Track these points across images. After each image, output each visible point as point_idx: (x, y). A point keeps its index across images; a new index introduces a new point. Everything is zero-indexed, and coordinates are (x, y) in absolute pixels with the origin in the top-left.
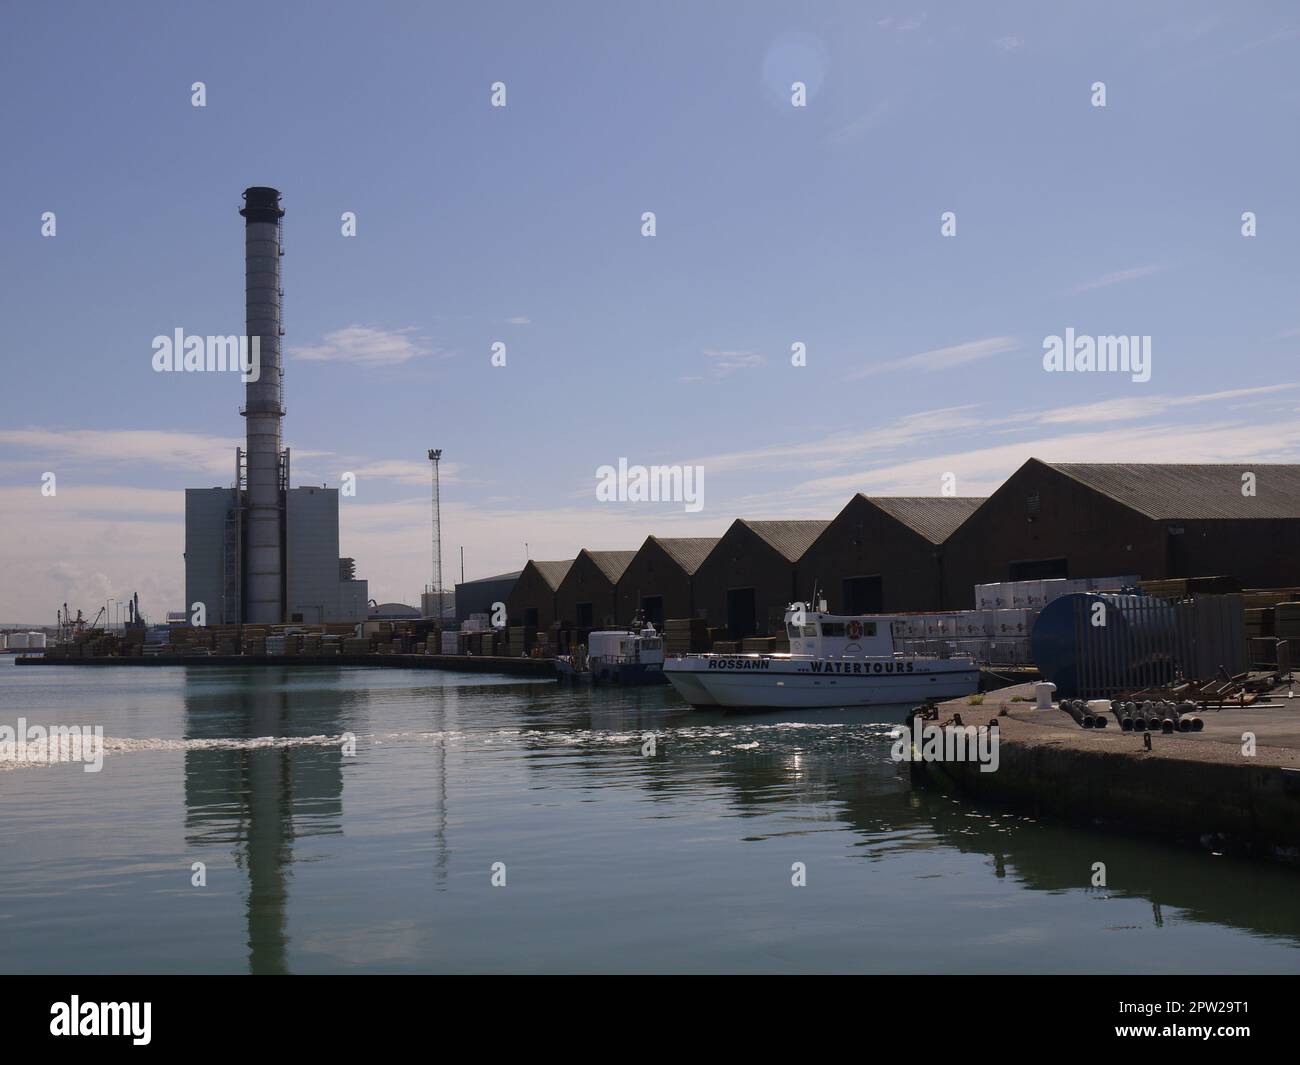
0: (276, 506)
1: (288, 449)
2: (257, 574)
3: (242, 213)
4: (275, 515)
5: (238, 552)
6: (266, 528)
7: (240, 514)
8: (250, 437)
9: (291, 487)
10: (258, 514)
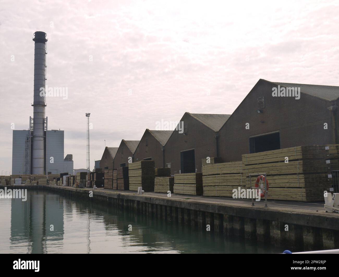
0: (43, 136)
1: (47, 117)
2: (36, 158)
3: (34, 40)
4: (42, 139)
5: (29, 151)
6: (39, 143)
7: (30, 138)
8: (34, 113)
9: (48, 130)
10: (36, 139)
